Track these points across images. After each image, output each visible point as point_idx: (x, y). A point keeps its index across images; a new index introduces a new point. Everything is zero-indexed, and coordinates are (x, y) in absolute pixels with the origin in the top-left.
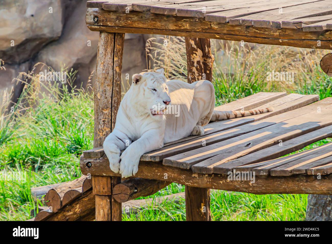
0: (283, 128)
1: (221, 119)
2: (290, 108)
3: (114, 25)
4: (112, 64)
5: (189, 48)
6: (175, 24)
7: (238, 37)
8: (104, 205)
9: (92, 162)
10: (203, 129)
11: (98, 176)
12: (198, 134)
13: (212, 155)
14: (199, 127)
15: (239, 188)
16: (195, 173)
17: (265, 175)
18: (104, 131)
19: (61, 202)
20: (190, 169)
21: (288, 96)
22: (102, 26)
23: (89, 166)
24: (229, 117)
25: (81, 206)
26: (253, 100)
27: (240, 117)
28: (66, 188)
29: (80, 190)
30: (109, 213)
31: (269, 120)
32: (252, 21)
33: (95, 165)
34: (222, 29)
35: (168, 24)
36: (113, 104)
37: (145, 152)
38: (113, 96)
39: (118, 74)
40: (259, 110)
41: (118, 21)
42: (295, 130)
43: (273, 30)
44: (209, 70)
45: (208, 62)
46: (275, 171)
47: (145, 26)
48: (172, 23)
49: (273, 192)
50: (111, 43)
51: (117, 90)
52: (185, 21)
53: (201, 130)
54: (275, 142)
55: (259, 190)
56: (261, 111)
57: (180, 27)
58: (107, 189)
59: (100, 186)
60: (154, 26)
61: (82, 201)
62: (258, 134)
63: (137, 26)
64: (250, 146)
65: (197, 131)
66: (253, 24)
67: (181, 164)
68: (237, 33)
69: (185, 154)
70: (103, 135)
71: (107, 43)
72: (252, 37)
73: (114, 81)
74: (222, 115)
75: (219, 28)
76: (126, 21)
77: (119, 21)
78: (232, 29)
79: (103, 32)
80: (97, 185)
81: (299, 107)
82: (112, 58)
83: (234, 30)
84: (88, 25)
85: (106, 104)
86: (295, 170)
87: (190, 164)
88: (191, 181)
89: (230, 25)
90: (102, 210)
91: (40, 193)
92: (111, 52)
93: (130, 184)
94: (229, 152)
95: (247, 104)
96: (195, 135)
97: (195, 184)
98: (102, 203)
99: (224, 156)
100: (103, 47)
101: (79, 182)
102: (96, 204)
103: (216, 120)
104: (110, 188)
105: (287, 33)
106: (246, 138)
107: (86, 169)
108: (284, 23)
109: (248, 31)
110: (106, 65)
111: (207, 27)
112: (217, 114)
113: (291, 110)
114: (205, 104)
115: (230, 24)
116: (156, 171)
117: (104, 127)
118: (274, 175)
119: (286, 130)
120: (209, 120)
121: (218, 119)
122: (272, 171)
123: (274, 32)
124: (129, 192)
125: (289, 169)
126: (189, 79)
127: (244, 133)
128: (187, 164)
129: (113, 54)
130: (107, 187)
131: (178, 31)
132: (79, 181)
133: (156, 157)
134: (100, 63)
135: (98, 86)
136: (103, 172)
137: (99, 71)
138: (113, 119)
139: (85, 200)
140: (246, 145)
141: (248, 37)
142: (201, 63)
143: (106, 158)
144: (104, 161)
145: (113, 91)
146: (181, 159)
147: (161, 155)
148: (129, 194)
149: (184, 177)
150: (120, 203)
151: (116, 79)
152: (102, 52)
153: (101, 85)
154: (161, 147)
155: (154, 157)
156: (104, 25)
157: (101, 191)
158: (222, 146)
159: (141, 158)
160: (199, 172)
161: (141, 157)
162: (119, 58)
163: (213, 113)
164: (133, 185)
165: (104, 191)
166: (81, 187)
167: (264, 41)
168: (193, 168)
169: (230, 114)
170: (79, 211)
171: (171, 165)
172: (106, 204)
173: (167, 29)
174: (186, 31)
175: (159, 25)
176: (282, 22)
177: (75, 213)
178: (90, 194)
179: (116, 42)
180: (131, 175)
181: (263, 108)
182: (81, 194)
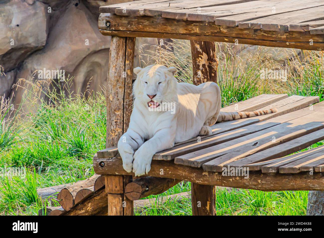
0: (288, 128)
1: (227, 120)
2: (293, 109)
3: (126, 30)
4: (124, 67)
5: (194, 52)
6: (185, 28)
7: (247, 40)
8: (116, 203)
9: (105, 162)
10: (211, 129)
11: (110, 175)
12: (206, 133)
13: (221, 154)
14: (206, 128)
15: (248, 186)
16: (206, 171)
17: (274, 173)
18: (116, 131)
19: (74, 201)
20: (201, 168)
21: (290, 97)
22: (114, 30)
23: (102, 165)
24: (235, 118)
25: (93, 205)
26: (256, 101)
27: (245, 118)
28: (78, 187)
29: (92, 189)
30: (121, 211)
31: (274, 120)
32: (260, 25)
33: (107, 164)
34: (231, 32)
35: (179, 28)
36: (124, 106)
37: (157, 152)
38: (125, 98)
39: (130, 77)
40: (263, 111)
41: (129, 26)
42: (300, 129)
43: (280, 33)
44: (213, 73)
45: (213, 65)
46: (284, 169)
47: (156, 30)
48: (182, 27)
49: (281, 189)
50: (123, 47)
51: (129, 92)
52: (195, 25)
53: (209, 130)
54: (281, 141)
55: (268, 187)
56: (265, 112)
57: (190, 31)
58: (119, 187)
59: (112, 185)
60: (165, 31)
61: (93, 200)
62: (264, 134)
63: (148, 31)
64: (257, 145)
65: (205, 131)
66: (261, 28)
67: (192, 163)
68: (246, 36)
69: (196, 153)
70: (115, 136)
71: (119, 47)
72: (260, 40)
73: (126, 84)
74: (228, 117)
75: (227, 32)
76: (138, 26)
77: (131, 26)
78: (240, 32)
79: (115, 37)
80: (110, 184)
81: (301, 108)
82: (124, 61)
83: (243, 34)
84: (100, 30)
85: (118, 105)
86: (303, 168)
87: (201, 162)
88: (202, 179)
89: (239, 29)
90: (115, 208)
91: (45, 194)
92: (123, 55)
93: (142, 183)
94: (238, 151)
95: (251, 106)
96: (203, 135)
97: (206, 182)
98: (114, 201)
99: (233, 154)
100: (115, 51)
101: (90, 182)
102: (108, 203)
103: (222, 121)
104: (123, 186)
105: (294, 36)
106: (253, 138)
107: (99, 168)
108: (291, 26)
109: (256, 35)
110: (118, 68)
111: (216, 31)
112: (223, 115)
113: (293, 111)
114: (211, 105)
115: (239, 27)
116: (168, 169)
117: (116, 128)
118: (282, 173)
119: (291, 129)
120: (216, 120)
121: (223, 120)
122: (281, 168)
123: (281, 35)
124: (141, 190)
125: (297, 167)
126: (195, 81)
127: (251, 133)
128: (198, 163)
129: (125, 57)
130: (120, 186)
131: (188, 35)
132: (90, 180)
133: (168, 156)
134: (113, 66)
135: (110, 88)
136: (116, 171)
137: (112, 74)
138: (125, 120)
139: (97, 198)
140: (253, 144)
141: (256, 40)
142: (207, 66)
143: (119, 158)
144: (117, 161)
145: (125, 93)
146: (192, 158)
147: (172, 154)
148: (140, 192)
149: (195, 175)
150: (132, 201)
151: (128, 81)
152: (114, 56)
153: (114, 87)
154: (172, 147)
155: (166, 156)
156: (116, 29)
157: (114, 189)
158: (230, 145)
159: (153, 158)
160: (209, 170)
161: (153, 156)
162: (130, 62)
163: (219, 115)
164: (145, 183)
165: (116, 189)
166: (93, 187)
167: (271, 44)
168: (204, 167)
169: (236, 115)
170: (91, 210)
171: (182, 164)
172: (118, 202)
173: (177, 33)
174: (196, 35)
175: (170, 29)
176: (290, 25)
177: (87, 212)
178: (102, 192)
179: (127, 46)
180: (144, 174)
181: (267, 109)
182: (93, 193)
